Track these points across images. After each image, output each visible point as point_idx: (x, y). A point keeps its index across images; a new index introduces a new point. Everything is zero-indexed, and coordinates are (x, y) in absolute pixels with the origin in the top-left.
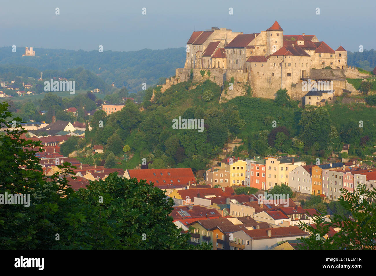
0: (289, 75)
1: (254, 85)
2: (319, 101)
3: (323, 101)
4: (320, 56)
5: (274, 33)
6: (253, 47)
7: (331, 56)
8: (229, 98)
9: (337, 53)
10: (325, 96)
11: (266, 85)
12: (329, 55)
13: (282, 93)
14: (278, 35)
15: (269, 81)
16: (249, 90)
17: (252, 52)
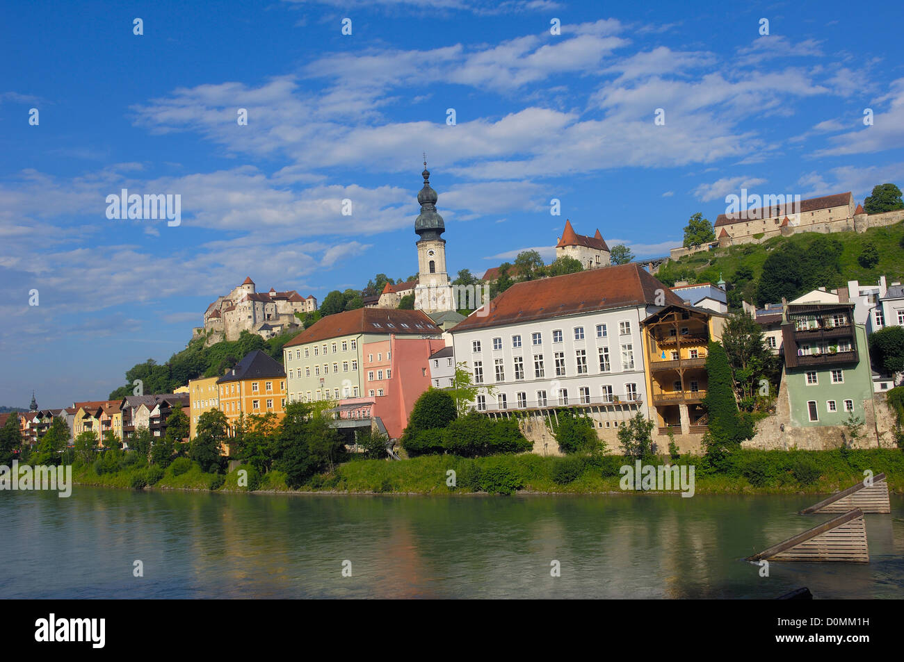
0: (250, 317)
1: (228, 331)
2: (269, 334)
3: (273, 335)
4: (292, 304)
5: (246, 286)
6: (230, 300)
7: (302, 304)
8: (209, 346)
9: (307, 301)
10: (275, 330)
11: (235, 329)
12: (301, 303)
13: (244, 334)
14: (249, 288)
15: (237, 326)
16: (224, 337)
17: (227, 305)
